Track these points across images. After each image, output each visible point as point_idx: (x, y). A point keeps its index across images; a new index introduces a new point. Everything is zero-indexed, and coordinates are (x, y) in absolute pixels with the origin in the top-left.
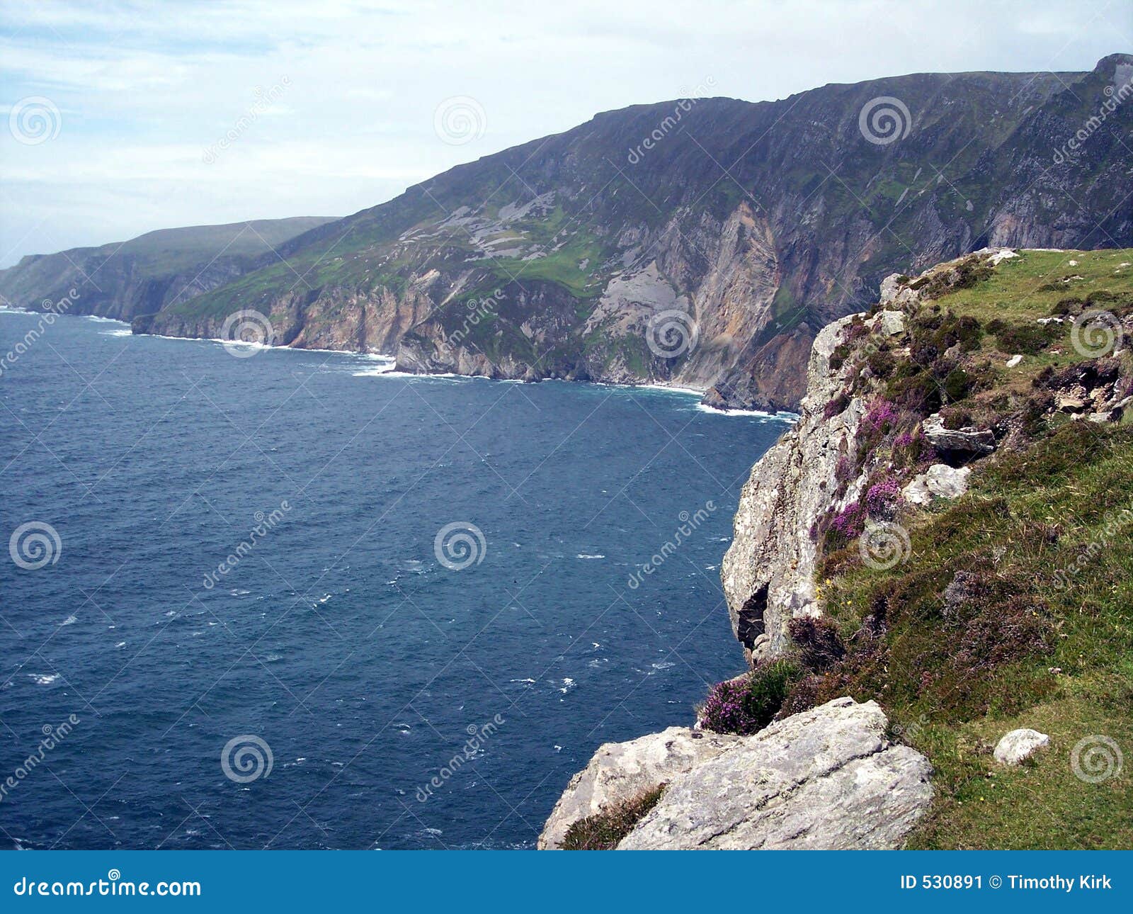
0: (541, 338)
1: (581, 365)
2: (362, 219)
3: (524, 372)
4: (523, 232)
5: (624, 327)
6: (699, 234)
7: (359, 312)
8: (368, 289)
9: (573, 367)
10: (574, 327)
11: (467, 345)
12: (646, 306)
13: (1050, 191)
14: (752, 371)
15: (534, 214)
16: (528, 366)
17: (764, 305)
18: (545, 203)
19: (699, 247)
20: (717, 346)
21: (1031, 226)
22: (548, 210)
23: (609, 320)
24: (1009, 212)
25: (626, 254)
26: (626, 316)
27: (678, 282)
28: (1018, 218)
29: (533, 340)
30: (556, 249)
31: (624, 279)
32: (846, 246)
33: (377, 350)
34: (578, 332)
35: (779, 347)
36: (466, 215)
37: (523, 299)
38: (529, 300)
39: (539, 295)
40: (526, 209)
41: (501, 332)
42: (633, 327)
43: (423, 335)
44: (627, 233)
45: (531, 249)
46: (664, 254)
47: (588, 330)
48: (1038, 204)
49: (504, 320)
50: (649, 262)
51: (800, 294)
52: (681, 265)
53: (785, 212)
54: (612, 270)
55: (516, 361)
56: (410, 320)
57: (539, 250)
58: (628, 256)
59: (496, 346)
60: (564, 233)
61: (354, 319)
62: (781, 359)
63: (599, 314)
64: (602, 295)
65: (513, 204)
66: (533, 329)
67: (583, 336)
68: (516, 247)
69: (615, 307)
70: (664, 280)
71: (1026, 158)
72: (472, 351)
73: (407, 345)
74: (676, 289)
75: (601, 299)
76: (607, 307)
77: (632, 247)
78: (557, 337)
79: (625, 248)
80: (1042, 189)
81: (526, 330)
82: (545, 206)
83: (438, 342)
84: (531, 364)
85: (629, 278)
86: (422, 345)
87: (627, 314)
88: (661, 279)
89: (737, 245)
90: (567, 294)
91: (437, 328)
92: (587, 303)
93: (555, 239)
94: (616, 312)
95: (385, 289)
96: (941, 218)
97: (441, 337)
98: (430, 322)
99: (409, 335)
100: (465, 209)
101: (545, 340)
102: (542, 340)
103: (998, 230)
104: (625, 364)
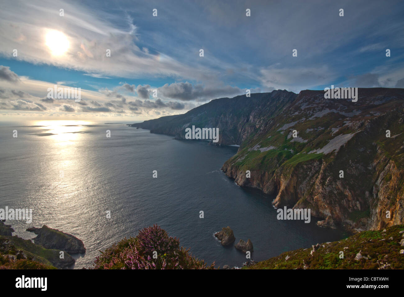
48: (254, 114)
83: (181, 135)
86: (179, 135)
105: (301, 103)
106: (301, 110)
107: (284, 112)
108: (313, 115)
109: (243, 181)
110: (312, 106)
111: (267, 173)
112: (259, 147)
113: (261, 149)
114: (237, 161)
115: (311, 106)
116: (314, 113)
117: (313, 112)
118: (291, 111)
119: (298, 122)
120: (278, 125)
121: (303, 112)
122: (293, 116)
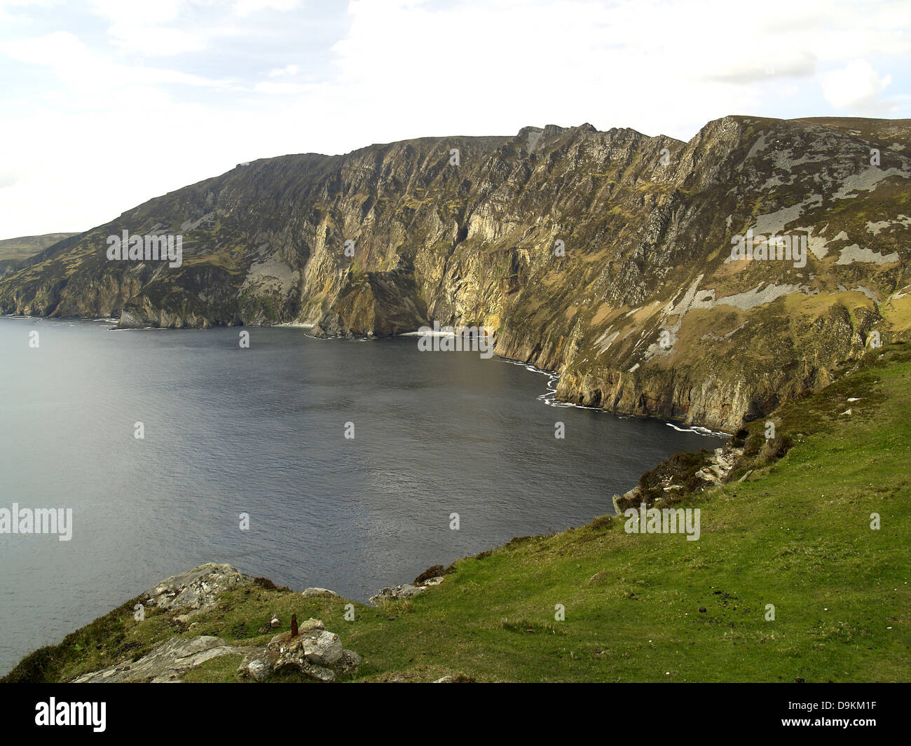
0: (211, 301)
1: (237, 316)
2: (94, 233)
3: (202, 323)
4: (197, 237)
5: (261, 292)
6: (303, 234)
7: (95, 292)
8: (100, 278)
9: (232, 317)
10: (232, 293)
11: (165, 308)
12: (274, 278)
13: (499, 201)
14: (339, 313)
15: (203, 226)
16: (205, 319)
17: (344, 274)
18: (209, 219)
19: (303, 242)
20: (318, 299)
21: (490, 222)
22: (212, 224)
23: (252, 287)
24: (478, 214)
25: (260, 247)
26: (262, 285)
27: (292, 262)
28: (483, 217)
29: (207, 303)
30: (217, 247)
31: (259, 263)
32: (389, 237)
33: (109, 315)
34: (234, 296)
35: (354, 298)
36: (160, 229)
37: (198, 278)
38: (202, 278)
39: (208, 275)
40: (198, 223)
41: (186, 299)
42: (267, 291)
43: (136, 303)
44: (260, 235)
45: (202, 248)
46: (283, 247)
47: (240, 295)
48: (493, 210)
49: (187, 292)
50: (275, 252)
51: (365, 265)
52: (294, 252)
53: (352, 220)
54: (253, 257)
55: (196, 316)
56: (128, 295)
57: (207, 248)
58: (262, 250)
59: (184, 308)
60: (222, 237)
61: (91, 296)
62: (356, 305)
63: (246, 285)
64: (248, 274)
65: (190, 220)
66: (206, 296)
67: (237, 298)
68: (193, 247)
69: (256, 279)
70: (284, 263)
71: (485, 184)
72: (168, 312)
73: (127, 311)
74: (291, 267)
75: (247, 276)
76: (251, 280)
77: (264, 243)
78: (221, 300)
79: (259, 244)
80: (495, 201)
81: (202, 297)
82: (209, 221)
83: (147, 308)
84: (207, 318)
85: (263, 262)
86: (137, 309)
87: (263, 283)
88: (282, 261)
89: (326, 240)
90: (226, 274)
91: (146, 299)
92: (240, 279)
93: (217, 241)
94: (256, 283)
95: (111, 277)
96: (441, 218)
97: (148, 305)
98: (141, 295)
99: (127, 305)
100: (159, 225)
101: (214, 302)
102: (212, 303)
103: (473, 224)
104: (264, 313)
105: (767, 151)
106: (786, 174)
107: (718, 179)
108: (841, 185)
109: (741, 414)
110: (812, 161)
111: (823, 369)
112: (713, 296)
113: (729, 301)
114: (647, 354)
115: (809, 161)
116: (836, 178)
117: (830, 174)
118: (746, 173)
119: (803, 207)
120: (729, 220)
121: (794, 177)
122: (772, 192)
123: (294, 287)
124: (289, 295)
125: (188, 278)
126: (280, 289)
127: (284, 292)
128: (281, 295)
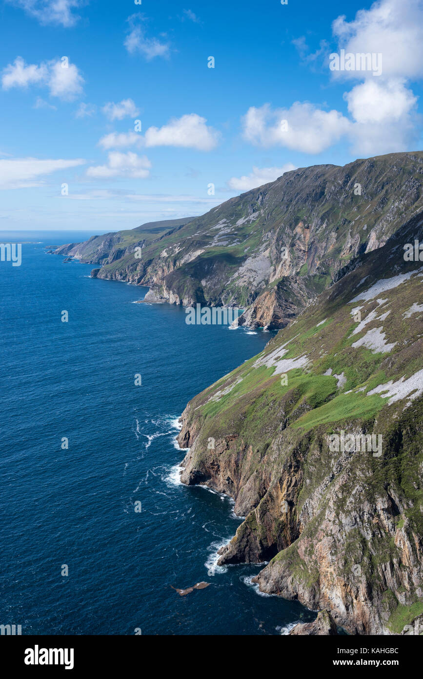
0: (209, 286)
5: (242, 282)
6: (284, 237)
10: (224, 281)
11: (173, 290)
12: (255, 271)
14: (255, 308)
23: (239, 277)
25: (264, 244)
26: (245, 277)
27: (273, 259)
28: (376, 235)
29: (206, 287)
31: (253, 258)
32: (327, 245)
34: (224, 283)
37: (206, 268)
38: (208, 268)
41: (188, 284)
42: (246, 281)
44: (266, 234)
46: (272, 246)
47: (229, 283)
48: (382, 229)
49: (193, 279)
50: (268, 248)
51: (310, 267)
52: (275, 251)
59: (185, 291)
62: (265, 303)
63: (236, 275)
64: (242, 266)
66: (207, 282)
67: (225, 285)
68: (227, 240)
69: (244, 271)
70: (269, 259)
73: (153, 289)
74: (272, 263)
75: (240, 268)
76: (241, 271)
77: (267, 241)
78: (214, 286)
81: (203, 283)
83: (164, 289)
85: (256, 257)
86: (159, 289)
87: (245, 275)
90: (226, 266)
91: (165, 282)
92: (233, 270)
94: (242, 274)
97: (165, 286)
98: (163, 279)
99: (155, 285)
104: (236, 299)
123: (264, 280)
124: (258, 286)
125: (199, 267)
126: (254, 280)
127: (255, 283)
128: (253, 285)
